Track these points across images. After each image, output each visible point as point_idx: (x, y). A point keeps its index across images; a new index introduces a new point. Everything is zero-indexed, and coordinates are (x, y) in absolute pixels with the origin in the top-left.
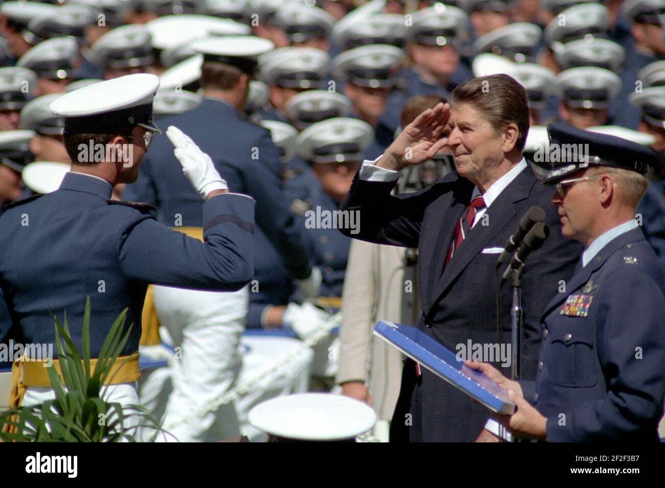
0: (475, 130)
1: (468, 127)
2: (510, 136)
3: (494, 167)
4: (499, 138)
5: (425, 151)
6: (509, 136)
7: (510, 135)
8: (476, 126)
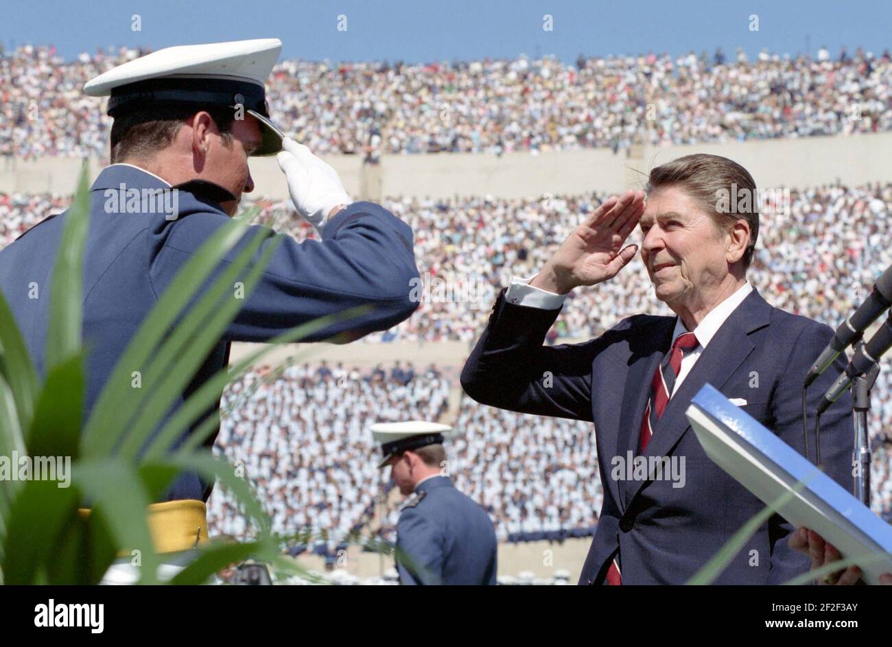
0: (688, 225)
1: (677, 219)
2: (738, 240)
3: (713, 286)
4: (721, 240)
5: (604, 266)
6: (735, 241)
7: (737, 237)
8: (687, 219)
